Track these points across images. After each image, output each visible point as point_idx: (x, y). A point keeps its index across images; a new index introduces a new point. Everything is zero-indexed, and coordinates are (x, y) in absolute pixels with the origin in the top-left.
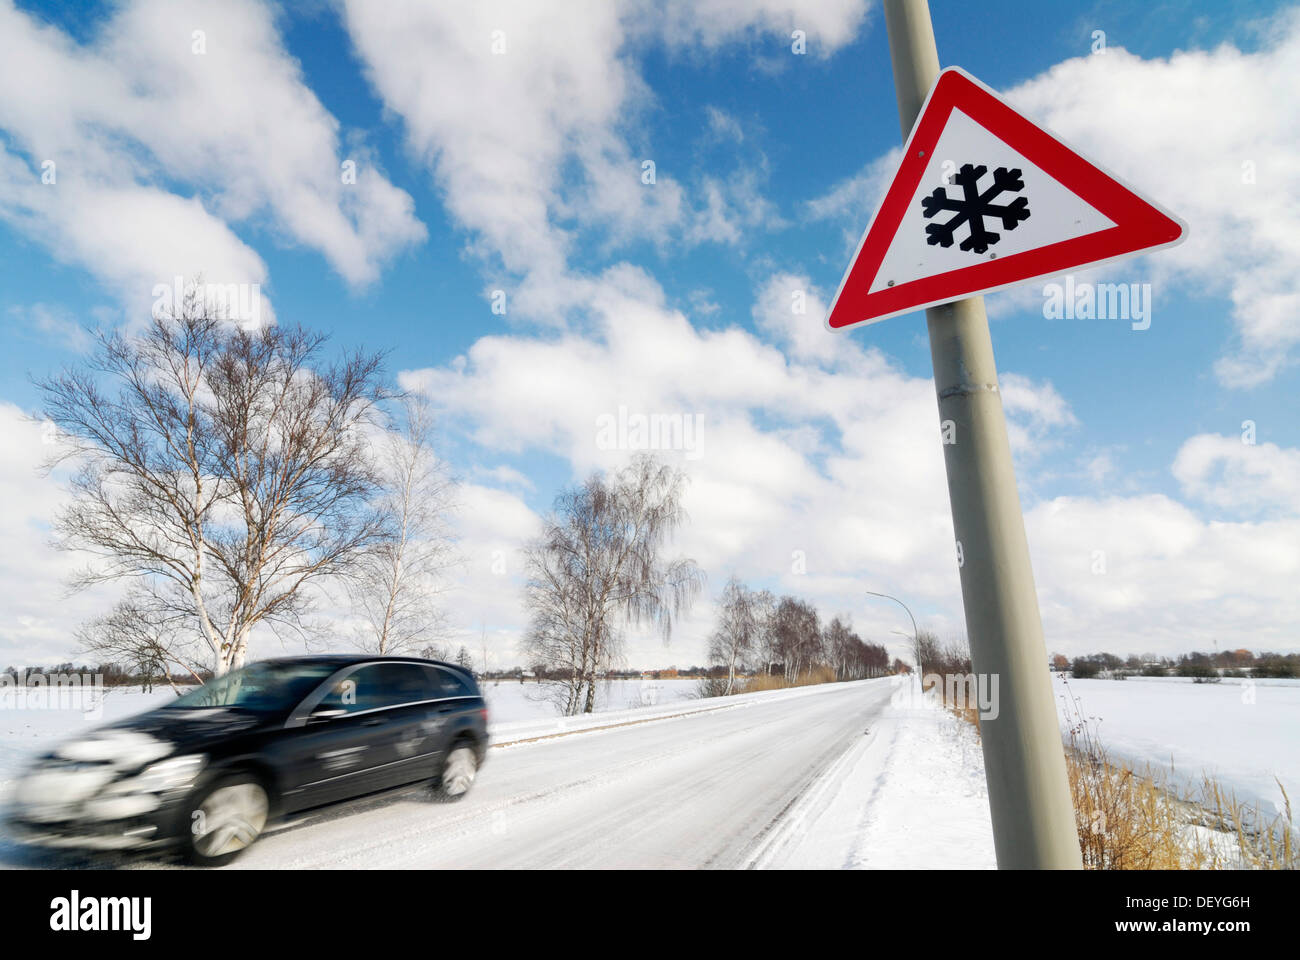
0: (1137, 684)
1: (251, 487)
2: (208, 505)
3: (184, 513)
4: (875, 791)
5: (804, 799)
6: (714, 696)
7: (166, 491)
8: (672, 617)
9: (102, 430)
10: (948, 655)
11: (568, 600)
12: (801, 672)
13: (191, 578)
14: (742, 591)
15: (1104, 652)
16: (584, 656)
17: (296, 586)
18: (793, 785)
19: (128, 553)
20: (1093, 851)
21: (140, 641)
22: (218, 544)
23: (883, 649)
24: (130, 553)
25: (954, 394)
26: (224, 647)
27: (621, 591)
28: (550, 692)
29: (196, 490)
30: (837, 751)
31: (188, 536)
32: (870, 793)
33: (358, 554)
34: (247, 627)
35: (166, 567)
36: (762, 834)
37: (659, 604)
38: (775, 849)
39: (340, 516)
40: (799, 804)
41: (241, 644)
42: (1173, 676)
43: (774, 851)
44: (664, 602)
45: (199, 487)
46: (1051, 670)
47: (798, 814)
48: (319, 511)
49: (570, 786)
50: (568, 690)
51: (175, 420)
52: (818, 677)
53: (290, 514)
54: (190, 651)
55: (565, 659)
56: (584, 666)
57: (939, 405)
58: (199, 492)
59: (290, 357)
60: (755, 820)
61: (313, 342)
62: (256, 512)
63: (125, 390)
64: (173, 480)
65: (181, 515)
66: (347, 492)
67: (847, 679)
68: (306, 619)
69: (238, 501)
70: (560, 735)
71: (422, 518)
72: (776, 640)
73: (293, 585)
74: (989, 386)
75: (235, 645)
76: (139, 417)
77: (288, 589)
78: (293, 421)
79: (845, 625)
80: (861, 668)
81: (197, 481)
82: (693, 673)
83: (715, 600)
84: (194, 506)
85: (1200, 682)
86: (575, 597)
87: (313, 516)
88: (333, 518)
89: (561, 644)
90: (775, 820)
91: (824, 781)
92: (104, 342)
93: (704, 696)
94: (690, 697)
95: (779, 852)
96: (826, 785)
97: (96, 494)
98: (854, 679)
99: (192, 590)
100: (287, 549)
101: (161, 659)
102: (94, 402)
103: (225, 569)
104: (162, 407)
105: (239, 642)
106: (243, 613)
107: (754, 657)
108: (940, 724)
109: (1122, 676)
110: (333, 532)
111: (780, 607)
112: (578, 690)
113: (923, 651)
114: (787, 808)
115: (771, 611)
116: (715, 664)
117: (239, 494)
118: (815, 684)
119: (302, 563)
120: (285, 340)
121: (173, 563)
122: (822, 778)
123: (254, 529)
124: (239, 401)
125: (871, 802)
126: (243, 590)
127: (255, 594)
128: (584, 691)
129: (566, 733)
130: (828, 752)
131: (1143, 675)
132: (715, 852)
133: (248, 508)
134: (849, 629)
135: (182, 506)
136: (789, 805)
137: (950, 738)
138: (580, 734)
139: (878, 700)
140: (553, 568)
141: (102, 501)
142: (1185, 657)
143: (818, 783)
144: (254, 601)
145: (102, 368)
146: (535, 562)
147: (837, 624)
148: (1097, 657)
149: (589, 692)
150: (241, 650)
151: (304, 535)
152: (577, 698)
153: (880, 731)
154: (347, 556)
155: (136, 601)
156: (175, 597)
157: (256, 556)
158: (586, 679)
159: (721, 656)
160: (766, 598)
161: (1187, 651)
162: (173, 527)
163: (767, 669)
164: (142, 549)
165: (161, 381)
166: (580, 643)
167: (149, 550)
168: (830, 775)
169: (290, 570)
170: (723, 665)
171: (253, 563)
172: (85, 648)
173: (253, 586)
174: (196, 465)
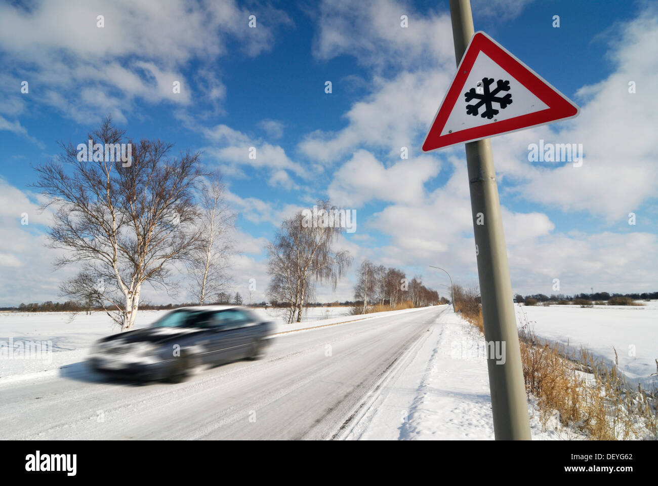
0: (555, 308)
1: (139, 218)
2: (119, 227)
3: (107, 230)
4: (432, 356)
5: (400, 360)
6: (357, 314)
7: (98, 220)
8: (337, 278)
9: (66, 191)
10: (467, 295)
11: (289, 270)
12: (397, 303)
13: (112, 261)
14: (370, 266)
15: (540, 293)
16: (297, 296)
17: (162, 265)
18: (395, 353)
19: (81, 250)
20: (530, 379)
21: (90, 290)
22: (124, 245)
23: (436, 292)
24: (83, 250)
25: (477, 181)
26: (129, 293)
27: (313, 266)
28: (281, 313)
29: (112, 220)
30: (415, 338)
31: (110, 242)
32: (430, 356)
33: (190, 250)
34: (140, 283)
35: (101, 256)
36: (382, 374)
37: (331, 272)
38: (388, 380)
39: (181, 232)
40: (398, 362)
41: (137, 291)
42: (571, 304)
43: (387, 381)
44: (334, 271)
45: (114, 218)
46: (514, 302)
47: (398, 366)
48: (171, 229)
49: (293, 354)
50: (289, 312)
51: (101, 186)
52: (405, 306)
53: (157, 230)
54: (114, 295)
55: (288, 297)
56: (297, 301)
57: (470, 186)
58: (114, 220)
59: (155, 155)
60: (378, 368)
61: (166, 148)
62: (141, 229)
63: (76, 171)
64: (101, 215)
65: (106, 231)
66: (184, 220)
67: (419, 307)
68: (166, 280)
69: (132, 224)
70: (287, 332)
71: (220, 232)
72: (386, 289)
73: (160, 264)
74: (492, 178)
75: (134, 292)
76: (84, 185)
77: (158, 266)
78: (157, 186)
79: (418, 281)
80: (426, 301)
81: (113, 215)
82: (347, 304)
83: (358, 270)
84: (112, 227)
85: (584, 307)
86: (292, 269)
87: (169, 232)
88: (178, 233)
89: (286, 291)
90: (387, 368)
91: (409, 352)
92: (65, 148)
93: (352, 314)
94: (346, 315)
95: (390, 381)
96: (410, 353)
97: (66, 222)
98: (422, 306)
99: (113, 266)
100: (157, 247)
101: (100, 299)
102: (62, 177)
103: (128, 257)
104: (94, 180)
105: (136, 291)
106: (137, 277)
107: (376, 297)
108: (462, 326)
109: (548, 305)
110: (178, 239)
111: (388, 273)
112: (294, 312)
113: (455, 293)
114: (393, 363)
115: (384, 275)
116: (358, 300)
117: (133, 221)
118: (405, 309)
119: (164, 254)
120: (152, 148)
121: (104, 254)
122: (409, 350)
123: (141, 237)
124: (131, 177)
125: (430, 360)
126: (137, 266)
127: (142, 268)
128: (297, 312)
129: (289, 332)
130: (411, 339)
131: (557, 304)
132: (362, 381)
133: (137, 228)
134: (420, 283)
135: (107, 228)
136: (394, 362)
137: (467, 332)
138: (296, 332)
139: (434, 316)
140: (281, 256)
141: (68, 225)
142: (578, 295)
143: (407, 352)
144: (142, 271)
145: (65, 161)
146: (273, 252)
147: (414, 281)
148: (536, 296)
149: (299, 313)
150: (137, 294)
151: (164, 241)
152: (293, 316)
153: (435, 329)
154: (185, 250)
155: (87, 272)
156: (105, 270)
157: (142, 250)
158: (297, 307)
159: (360, 296)
160: (381, 269)
161: (579, 293)
162: (103, 237)
163: (382, 302)
164: (89, 248)
165: (93, 167)
166: (294, 290)
167: (91, 248)
168: (412, 349)
169: (158, 257)
170: (361, 300)
171: (141, 254)
172: (64, 293)
173: (141, 265)
174: (112, 208)
